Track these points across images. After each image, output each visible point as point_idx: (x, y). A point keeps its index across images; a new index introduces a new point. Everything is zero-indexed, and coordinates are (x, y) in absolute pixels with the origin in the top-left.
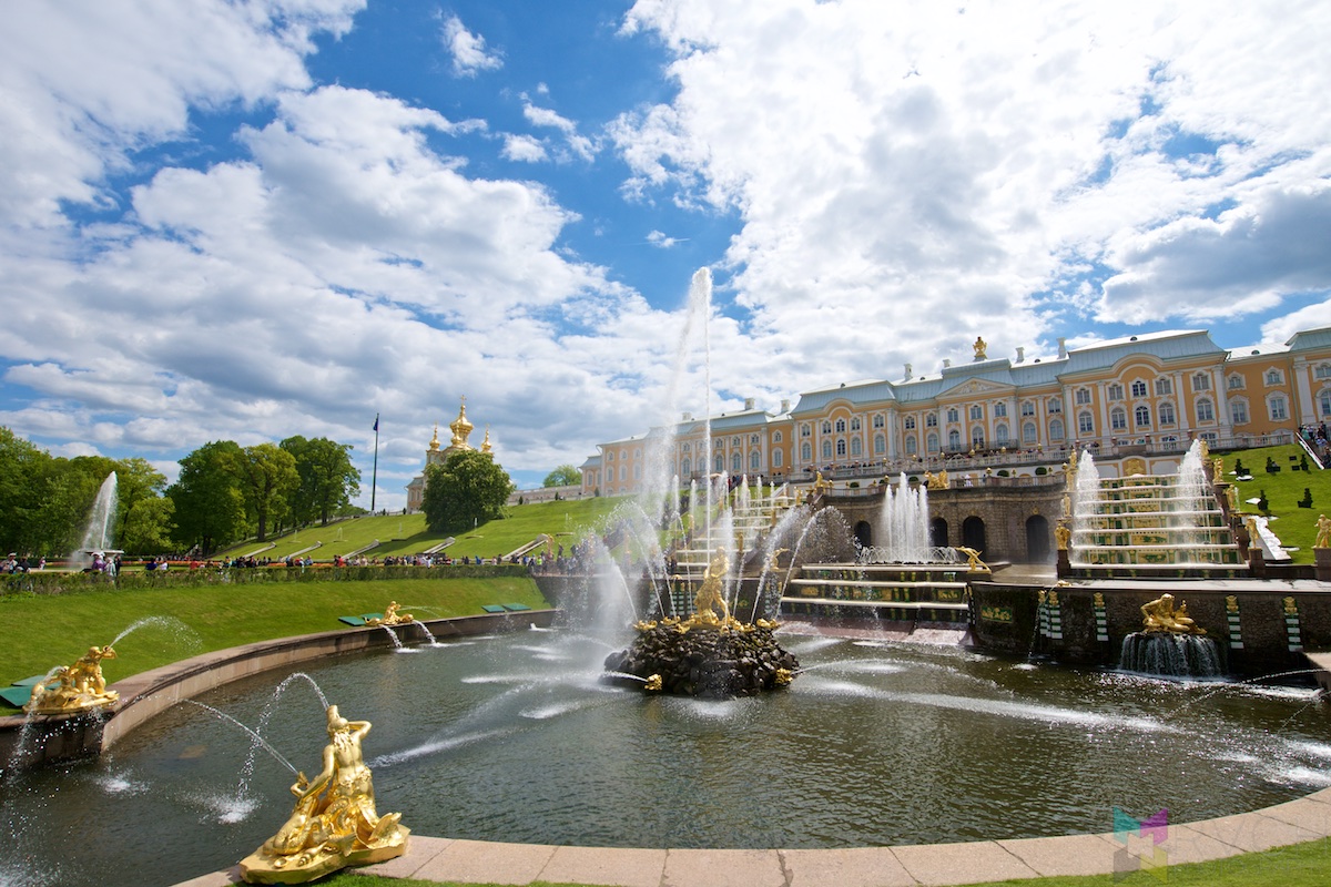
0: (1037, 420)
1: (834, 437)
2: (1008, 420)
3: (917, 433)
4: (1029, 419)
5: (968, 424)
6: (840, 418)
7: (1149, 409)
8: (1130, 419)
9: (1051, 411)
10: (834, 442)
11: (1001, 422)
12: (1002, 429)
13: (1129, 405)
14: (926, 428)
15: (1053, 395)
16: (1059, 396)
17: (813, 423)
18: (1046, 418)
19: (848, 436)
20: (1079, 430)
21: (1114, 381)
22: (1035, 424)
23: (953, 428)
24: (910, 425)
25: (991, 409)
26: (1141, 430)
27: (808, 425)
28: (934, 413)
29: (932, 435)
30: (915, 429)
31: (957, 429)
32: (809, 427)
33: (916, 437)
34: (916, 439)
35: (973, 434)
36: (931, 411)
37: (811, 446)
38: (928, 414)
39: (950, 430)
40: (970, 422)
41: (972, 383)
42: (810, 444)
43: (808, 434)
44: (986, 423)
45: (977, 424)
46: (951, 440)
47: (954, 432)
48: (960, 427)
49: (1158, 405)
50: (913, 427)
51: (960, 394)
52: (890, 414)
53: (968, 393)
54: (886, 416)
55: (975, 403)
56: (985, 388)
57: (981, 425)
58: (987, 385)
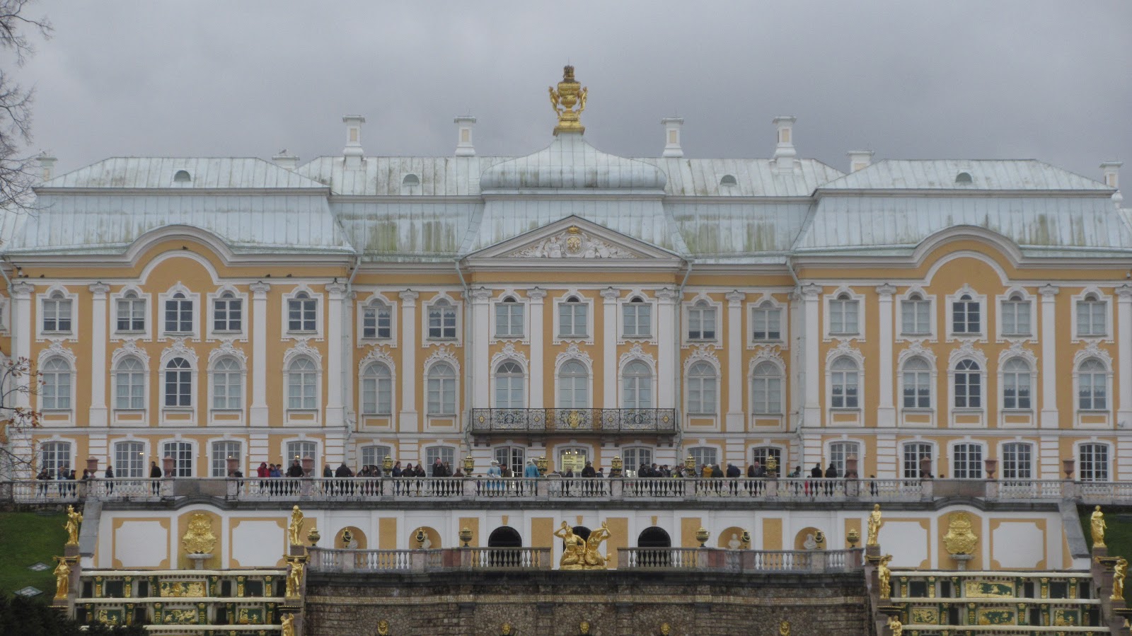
0: (723, 354)
1: (155, 349)
2: (654, 350)
3: (397, 353)
4: (702, 352)
5: (550, 351)
6: (179, 287)
7: (983, 367)
8: (942, 391)
9: (758, 335)
10: (155, 362)
11: (636, 352)
12: (638, 373)
13: (942, 349)
14: (426, 342)
15: (767, 294)
16: (781, 298)
17: (87, 294)
18: (746, 355)
19: (203, 349)
20: (829, 404)
21: (916, 286)
22: (717, 365)
23: (509, 352)
24: (377, 327)
25: (613, 314)
26: (959, 420)
27: (67, 294)
28: (452, 301)
29: (441, 365)
30: (393, 342)
31: (520, 358)
32: (69, 302)
33: (393, 368)
34: (393, 373)
35: (561, 376)
36: (442, 292)
37: (74, 368)
38: (433, 302)
39: (498, 358)
40: (556, 340)
41: (568, 231)
42: (72, 360)
43: (66, 325)
44: (597, 351)
45: (572, 352)
46: (501, 394)
47: (509, 367)
48: (528, 356)
49: (1004, 356)
50: (385, 333)
51: (535, 259)
52: (339, 296)
53: (557, 260)
54: (326, 301)
55: (573, 290)
56: (604, 252)
57: (585, 358)
58: (609, 243)
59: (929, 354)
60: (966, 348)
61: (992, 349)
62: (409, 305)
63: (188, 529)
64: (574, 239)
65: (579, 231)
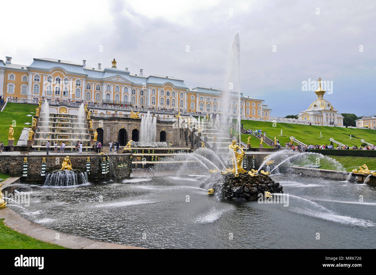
3: (91, 91)
5: (114, 93)
6: (58, 77)
7: (170, 100)
8: (165, 102)
9: (141, 94)
12: (126, 97)
13: (165, 97)
14: (96, 90)
17: (42, 76)
20: (151, 103)
21: (162, 89)
22: (135, 97)
23: (108, 92)
24: (88, 88)
25: (123, 89)
26: (167, 106)
27: (39, 75)
28: (100, 85)
29: (98, 94)
30: (91, 90)
31: (110, 93)
32: (39, 77)
33: (91, 93)
34: (91, 94)
35: (116, 97)
36: (98, 84)
37: (39, 87)
38: (97, 85)
39: (107, 93)
40: (115, 92)
41: (117, 77)
42: (39, 85)
43: (38, 80)
44: (121, 93)
45: (117, 93)
46: (107, 98)
47: (108, 94)
48: (111, 93)
49: (172, 99)
50: (90, 88)
51: (112, 80)
52: (84, 81)
53: (115, 81)
54: (82, 81)
55: (118, 85)
56: (122, 80)
57: (119, 94)
58: (123, 79)
59: (164, 98)
60: (168, 97)
61: (171, 98)
62: (93, 85)
63: (61, 110)
64: (118, 78)
65: (119, 77)
